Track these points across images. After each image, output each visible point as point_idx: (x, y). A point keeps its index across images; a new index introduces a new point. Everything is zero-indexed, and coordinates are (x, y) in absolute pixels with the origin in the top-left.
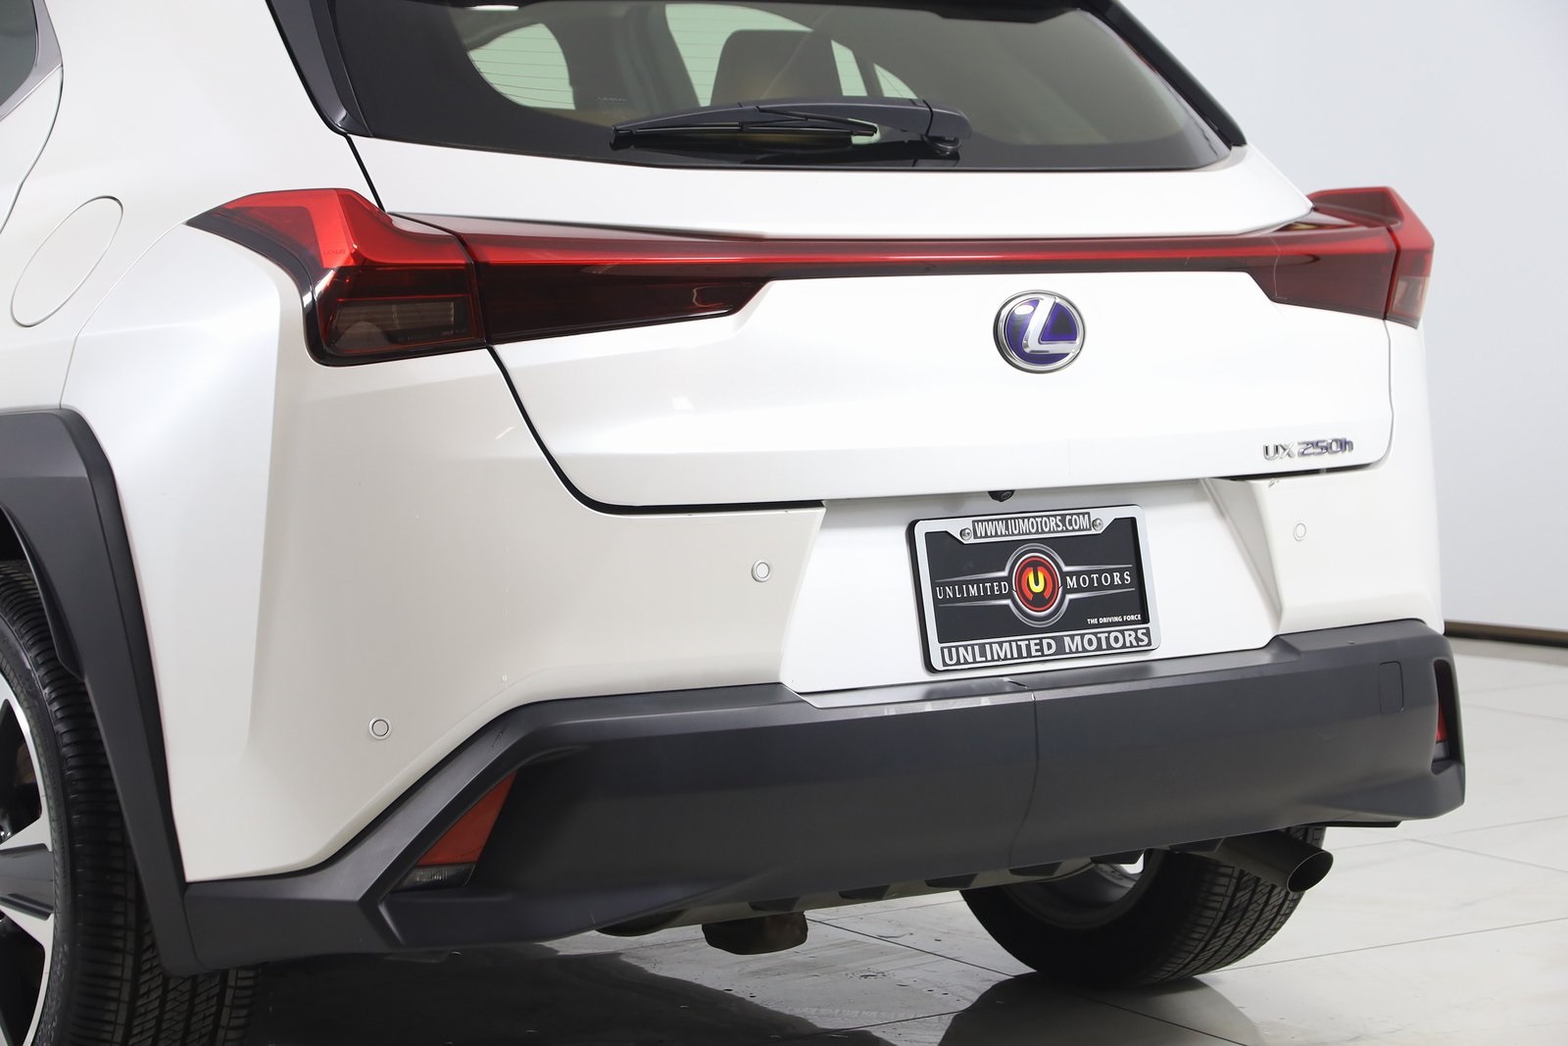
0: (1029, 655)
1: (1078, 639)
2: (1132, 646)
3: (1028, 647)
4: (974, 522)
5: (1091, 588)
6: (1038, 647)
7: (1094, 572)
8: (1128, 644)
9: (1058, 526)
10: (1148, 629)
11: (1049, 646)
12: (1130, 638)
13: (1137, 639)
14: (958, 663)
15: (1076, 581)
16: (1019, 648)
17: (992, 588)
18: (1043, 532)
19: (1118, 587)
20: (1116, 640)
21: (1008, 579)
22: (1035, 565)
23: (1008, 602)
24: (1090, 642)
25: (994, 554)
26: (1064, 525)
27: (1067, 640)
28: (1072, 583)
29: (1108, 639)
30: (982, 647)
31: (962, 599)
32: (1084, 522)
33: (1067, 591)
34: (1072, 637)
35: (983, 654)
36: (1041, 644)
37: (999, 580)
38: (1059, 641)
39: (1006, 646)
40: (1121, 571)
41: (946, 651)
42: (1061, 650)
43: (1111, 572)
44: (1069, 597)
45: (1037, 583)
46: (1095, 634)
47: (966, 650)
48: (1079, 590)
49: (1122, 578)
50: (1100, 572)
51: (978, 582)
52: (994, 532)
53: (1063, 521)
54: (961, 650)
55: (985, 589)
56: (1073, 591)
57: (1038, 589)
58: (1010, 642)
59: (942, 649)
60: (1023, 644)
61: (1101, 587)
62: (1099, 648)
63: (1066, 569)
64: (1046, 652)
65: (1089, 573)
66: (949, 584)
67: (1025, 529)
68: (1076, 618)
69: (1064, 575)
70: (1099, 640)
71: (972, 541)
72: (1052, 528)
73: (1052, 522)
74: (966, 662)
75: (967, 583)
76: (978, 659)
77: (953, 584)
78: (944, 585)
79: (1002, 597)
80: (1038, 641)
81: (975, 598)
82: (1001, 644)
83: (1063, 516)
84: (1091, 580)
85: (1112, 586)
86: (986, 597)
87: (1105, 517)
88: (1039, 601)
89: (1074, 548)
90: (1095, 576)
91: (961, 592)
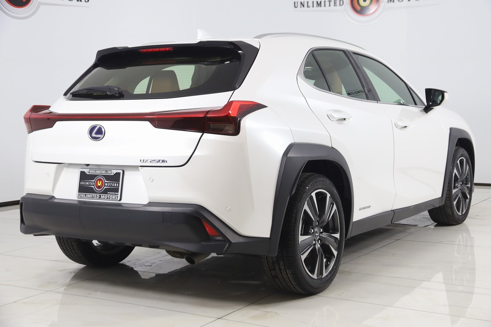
0: (94, 198)
1: (104, 196)
2: (114, 199)
3: (94, 196)
4: (89, 170)
5: (110, 186)
10: (118, 196)
11: (98, 197)
12: (114, 197)
14: (81, 197)
15: (108, 184)
16: (92, 196)
17: (91, 183)
18: (102, 173)
19: (115, 187)
20: (111, 197)
22: (100, 180)
23: (93, 187)
24: (106, 197)
25: (92, 177)
27: (102, 196)
28: (106, 184)
29: (109, 197)
30: (86, 195)
31: (85, 185)
32: (110, 172)
35: (86, 196)
36: (97, 196)
37: (93, 182)
38: (100, 196)
39: (90, 195)
40: (117, 183)
41: (79, 194)
42: (100, 198)
43: (115, 183)
44: (105, 187)
45: (99, 184)
46: (107, 196)
47: (83, 195)
48: (107, 186)
49: (116, 185)
51: (88, 182)
52: (93, 172)
53: (106, 172)
54: (82, 195)
56: (106, 186)
57: (99, 185)
60: (93, 195)
61: (112, 186)
62: (107, 198)
63: (106, 181)
64: (97, 197)
65: (110, 183)
66: (83, 182)
67: (98, 172)
68: (105, 192)
69: (105, 183)
70: (108, 197)
71: (89, 174)
72: (104, 173)
73: (104, 172)
74: (82, 197)
75: (87, 182)
76: (84, 197)
79: (92, 185)
81: (87, 185)
82: (89, 195)
83: (106, 171)
84: (110, 184)
85: (114, 186)
86: (89, 185)
87: (114, 172)
88: (99, 187)
89: (108, 178)
90: (111, 184)
91: (85, 183)
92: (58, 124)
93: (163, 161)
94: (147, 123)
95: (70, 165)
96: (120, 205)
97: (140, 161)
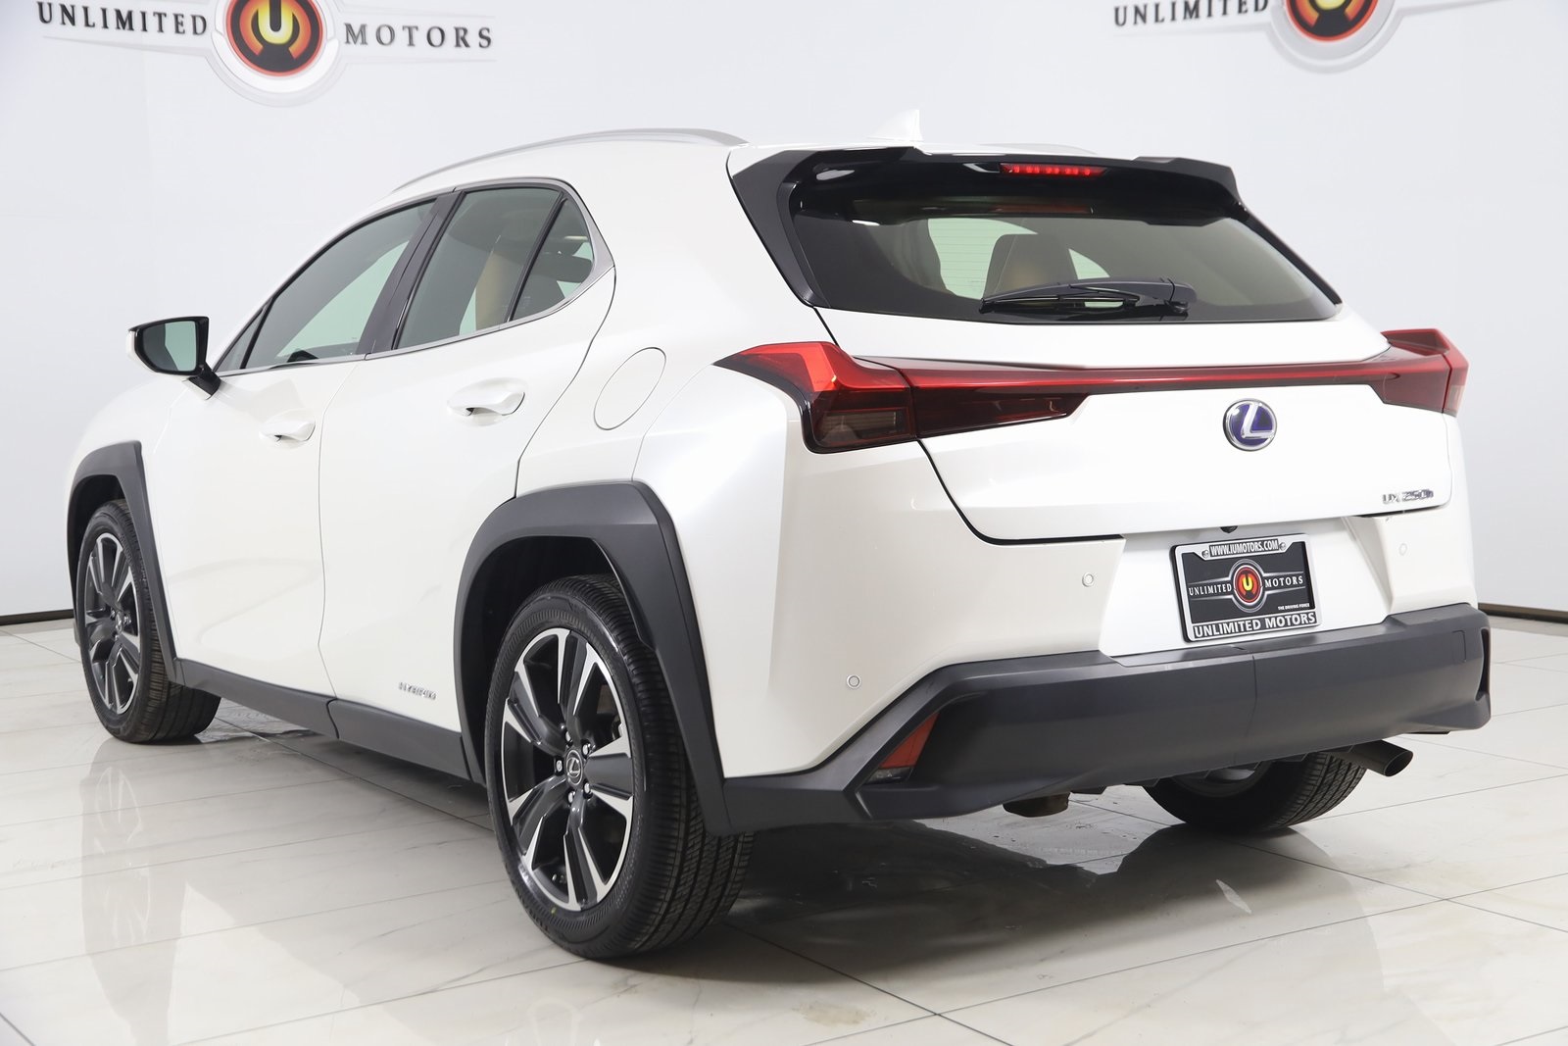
0: (1245, 630)
1: (1273, 619)
2: (1305, 623)
3: (1244, 625)
4: (1210, 546)
5: (1280, 587)
6: (1250, 625)
7: (1281, 577)
8: (1303, 622)
9: (1259, 548)
10: (1314, 612)
11: (1257, 624)
12: (1304, 618)
14: (1204, 636)
15: (1272, 583)
16: (1239, 626)
17: (1222, 588)
18: (1251, 552)
19: (1295, 586)
20: (1296, 620)
21: (1231, 582)
22: (1246, 573)
23: (1231, 597)
24: (1281, 621)
25: (1222, 566)
26: (1263, 547)
27: (1267, 620)
28: (1268, 584)
29: (1291, 619)
30: (1217, 626)
31: (1205, 595)
32: (1274, 545)
33: (1266, 589)
34: (1270, 618)
35: (1218, 630)
36: (1251, 623)
37: (1226, 583)
38: (1263, 621)
39: (1231, 625)
40: (1297, 576)
41: (1196, 628)
42: (1263, 627)
43: (1291, 576)
44: (1267, 593)
45: (1248, 584)
46: (1283, 616)
47: (1208, 628)
48: (1273, 588)
49: (1298, 580)
50: (1285, 577)
51: (1213, 584)
52: (1222, 552)
53: (1262, 545)
54: (1205, 627)
55: (1217, 588)
56: (1269, 589)
57: (1248, 588)
58: (1234, 622)
59: (1193, 627)
60: (1241, 623)
61: (1286, 586)
62: (1286, 625)
63: (1265, 575)
64: (1255, 628)
65: (1278, 577)
66: (1196, 586)
67: (1239, 550)
68: (1271, 606)
69: (1263, 579)
70: (1286, 620)
71: (1210, 558)
72: (1256, 549)
73: (1256, 546)
74: (1208, 636)
75: (1207, 585)
76: (1215, 633)
77: (1199, 586)
78: (1193, 587)
79: (1228, 593)
80: (1250, 621)
81: (1212, 595)
82: (1228, 624)
83: (1263, 542)
84: (1280, 582)
85: (1292, 585)
86: (1218, 594)
87: (1287, 542)
88: (1249, 596)
89: (1269, 562)
90: (1282, 579)
91: (1204, 591)
97: (1382, 499)
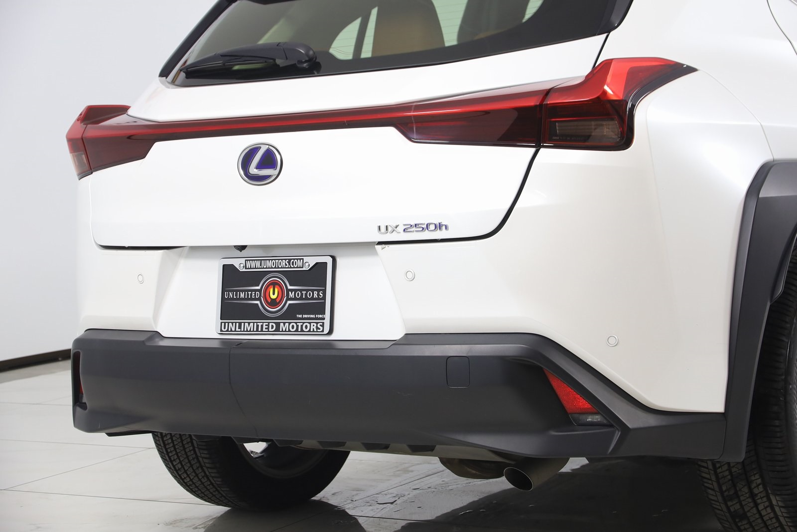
0: (262, 330)
1: (287, 324)
2: (313, 331)
3: (262, 326)
4: (246, 260)
5: (301, 298)
6: (267, 327)
7: (304, 290)
8: (312, 330)
9: (286, 265)
10: (323, 323)
11: (272, 327)
13: (317, 328)
14: (227, 331)
15: (294, 294)
16: (258, 326)
17: (251, 294)
18: (278, 268)
19: (316, 299)
20: (306, 327)
21: (260, 291)
22: (274, 284)
23: (258, 302)
24: (293, 327)
25: (254, 277)
26: (290, 264)
27: (282, 325)
28: (291, 295)
29: (302, 326)
30: (240, 324)
31: (237, 299)
32: (300, 263)
33: (288, 299)
34: (284, 323)
35: (240, 327)
36: (268, 325)
37: (256, 291)
38: (278, 325)
39: (252, 324)
40: (318, 291)
41: (223, 324)
42: (277, 329)
43: (313, 291)
44: (289, 302)
45: (274, 294)
46: (296, 323)
47: (232, 324)
48: (295, 299)
49: (318, 295)
50: (307, 291)
51: (245, 291)
52: (255, 266)
53: (289, 263)
54: (230, 324)
55: (248, 294)
56: (291, 299)
57: (273, 297)
58: (254, 323)
59: (221, 323)
60: (260, 324)
61: (306, 298)
62: (297, 331)
63: (290, 287)
64: (270, 330)
65: (301, 291)
66: (231, 291)
67: (268, 265)
68: (291, 314)
69: (288, 290)
70: (297, 326)
71: (244, 270)
72: (283, 265)
73: (284, 263)
74: (231, 331)
75: (240, 291)
76: (237, 329)
77: (233, 291)
78: (229, 291)
79: (255, 299)
80: (267, 324)
81: (242, 299)
82: (249, 323)
83: (290, 260)
84: (302, 294)
85: (313, 298)
86: (248, 299)
87: (311, 261)
88: (274, 303)
89: (296, 277)
90: (304, 292)
91: (236, 295)
92: (159, 148)
93: (439, 226)
94: (391, 132)
95: (196, 250)
96: (329, 345)
97: (377, 229)
